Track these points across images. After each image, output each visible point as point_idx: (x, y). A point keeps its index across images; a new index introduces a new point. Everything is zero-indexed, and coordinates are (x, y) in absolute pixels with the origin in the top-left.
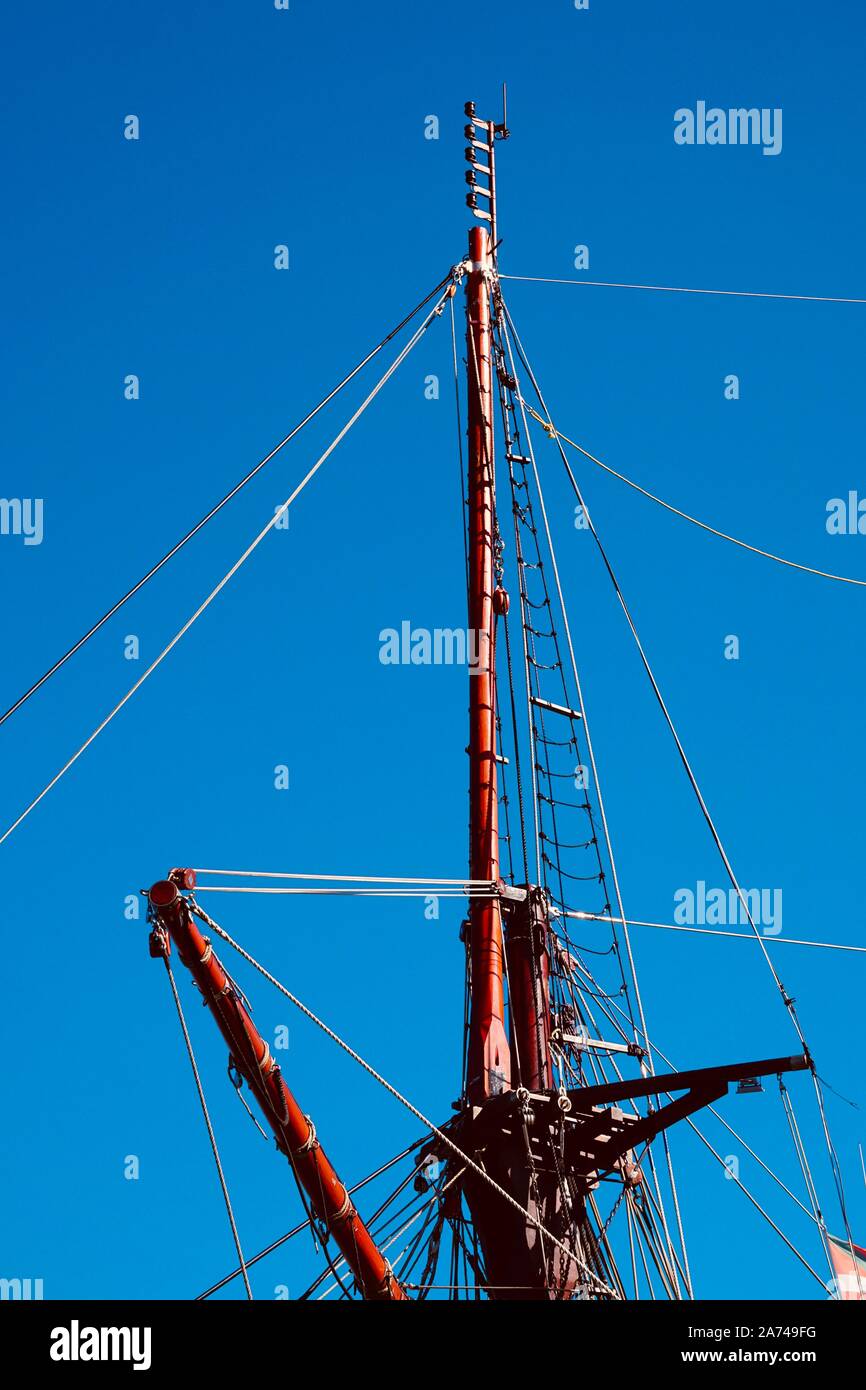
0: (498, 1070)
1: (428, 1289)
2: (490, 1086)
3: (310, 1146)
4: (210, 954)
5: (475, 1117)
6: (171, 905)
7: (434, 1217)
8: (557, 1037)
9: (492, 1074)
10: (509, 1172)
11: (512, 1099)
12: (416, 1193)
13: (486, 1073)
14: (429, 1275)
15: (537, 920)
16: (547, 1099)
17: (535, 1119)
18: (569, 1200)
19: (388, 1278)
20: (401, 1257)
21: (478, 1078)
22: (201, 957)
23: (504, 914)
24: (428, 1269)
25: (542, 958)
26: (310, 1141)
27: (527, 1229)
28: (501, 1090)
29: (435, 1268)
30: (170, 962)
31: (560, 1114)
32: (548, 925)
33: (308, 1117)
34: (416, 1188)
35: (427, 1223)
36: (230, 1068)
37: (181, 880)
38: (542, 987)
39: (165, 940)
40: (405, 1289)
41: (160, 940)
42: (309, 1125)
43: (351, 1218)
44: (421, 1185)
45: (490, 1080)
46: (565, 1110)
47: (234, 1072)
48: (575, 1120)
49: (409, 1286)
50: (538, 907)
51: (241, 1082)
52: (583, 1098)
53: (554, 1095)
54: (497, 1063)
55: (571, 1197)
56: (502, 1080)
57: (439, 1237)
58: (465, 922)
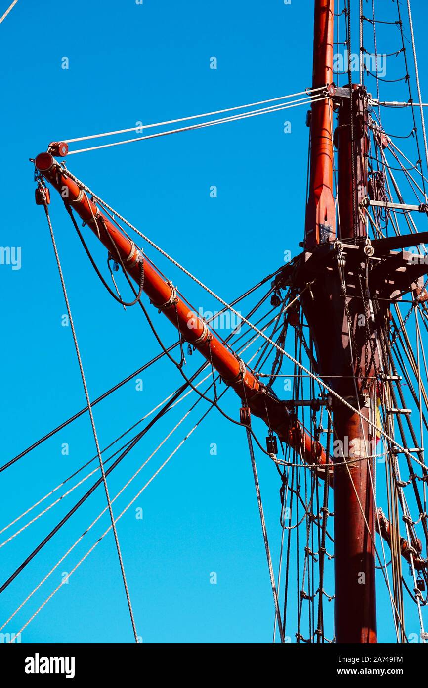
0: (326, 224)
1: (275, 377)
2: (320, 237)
3: (172, 302)
4: (82, 195)
5: (307, 260)
6: (50, 170)
7: (280, 326)
8: (366, 203)
9: (321, 227)
10: (331, 297)
11: (331, 249)
12: (272, 307)
13: (317, 226)
14: (278, 365)
15: (360, 112)
16: (357, 247)
17: (346, 263)
18: (373, 316)
19: (241, 374)
20: (255, 356)
21: (312, 230)
22: (76, 198)
23: (334, 107)
24: (276, 361)
25: (362, 140)
26: (172, 299)
27: (342, 335)
28: (328, 238)
29: (281, 360)
30: (49, 211)
31: (364, 258)
32: (367, 116)
33: (171, 283)
34: (272, 304)
35: (275, 331)
36: (109, 259)
37: (57, 151)
38: (362, 163)
39: (45, 194)
40: (257, 377)
41: (42, 195)
42: (171, 287)
43: (209, 341)
44: (275, 302)
45: (320, 231)
46: (369, 255)
47: (112, 262)
48: (380, 259)
49: (261, 375)
50: (361, 101)
51: (117, 267)
52: (382, 246)
53: (363, 245)
54: (326, 219)
55: (374, 313)
56: (329, 231)
57: (284, 340)
58: (309, 112)
